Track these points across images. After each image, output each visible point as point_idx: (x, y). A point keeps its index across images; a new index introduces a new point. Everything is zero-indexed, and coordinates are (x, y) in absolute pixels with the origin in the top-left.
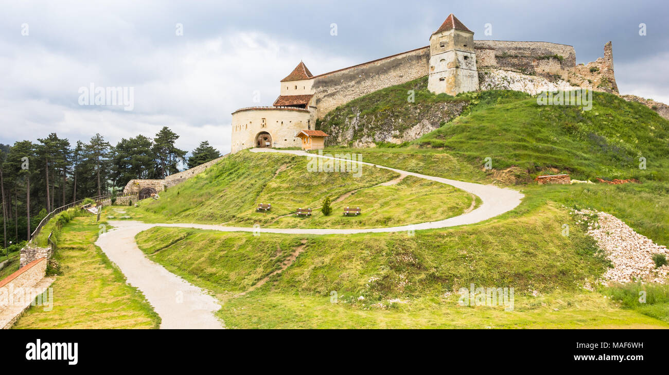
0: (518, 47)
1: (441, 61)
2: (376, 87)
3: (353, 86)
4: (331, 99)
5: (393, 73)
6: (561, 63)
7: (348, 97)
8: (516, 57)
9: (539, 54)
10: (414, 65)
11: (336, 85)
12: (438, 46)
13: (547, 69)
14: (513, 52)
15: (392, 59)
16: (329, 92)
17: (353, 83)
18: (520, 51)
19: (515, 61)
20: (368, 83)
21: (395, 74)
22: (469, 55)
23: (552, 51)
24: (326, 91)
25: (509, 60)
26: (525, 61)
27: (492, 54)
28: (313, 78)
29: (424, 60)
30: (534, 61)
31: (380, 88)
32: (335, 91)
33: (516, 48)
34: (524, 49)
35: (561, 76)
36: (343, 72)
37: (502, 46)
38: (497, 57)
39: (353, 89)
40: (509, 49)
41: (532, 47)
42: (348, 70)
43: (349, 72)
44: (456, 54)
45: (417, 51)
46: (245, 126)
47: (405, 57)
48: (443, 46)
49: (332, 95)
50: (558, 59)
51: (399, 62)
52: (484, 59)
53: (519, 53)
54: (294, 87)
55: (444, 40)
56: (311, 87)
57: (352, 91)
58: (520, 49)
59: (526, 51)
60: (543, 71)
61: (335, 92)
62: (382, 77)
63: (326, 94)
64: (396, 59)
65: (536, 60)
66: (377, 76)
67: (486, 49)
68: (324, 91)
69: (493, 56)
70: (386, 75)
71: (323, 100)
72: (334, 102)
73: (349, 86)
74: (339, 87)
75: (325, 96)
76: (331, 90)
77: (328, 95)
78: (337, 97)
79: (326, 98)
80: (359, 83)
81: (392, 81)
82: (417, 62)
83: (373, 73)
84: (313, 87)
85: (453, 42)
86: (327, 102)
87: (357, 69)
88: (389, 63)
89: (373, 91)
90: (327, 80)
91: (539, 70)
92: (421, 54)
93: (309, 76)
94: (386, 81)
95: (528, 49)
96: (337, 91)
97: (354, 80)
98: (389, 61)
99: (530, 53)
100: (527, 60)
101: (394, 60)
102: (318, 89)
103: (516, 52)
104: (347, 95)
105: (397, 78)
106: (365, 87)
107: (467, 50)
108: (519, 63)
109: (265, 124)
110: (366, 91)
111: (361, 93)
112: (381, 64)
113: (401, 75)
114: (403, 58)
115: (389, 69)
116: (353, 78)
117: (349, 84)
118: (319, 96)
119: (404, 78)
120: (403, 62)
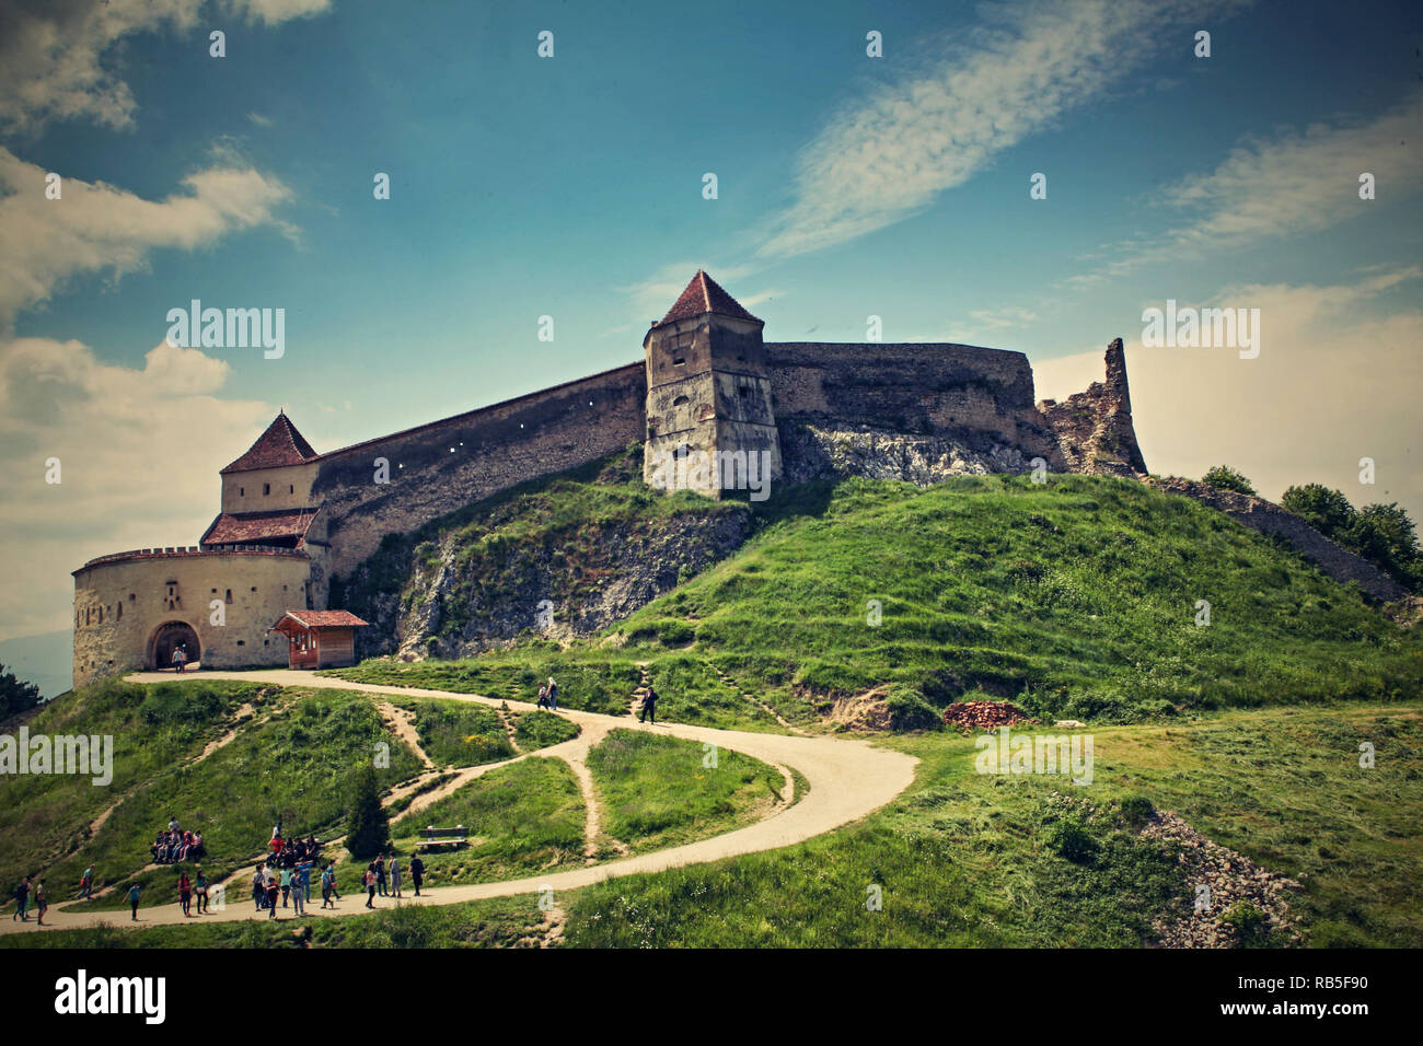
0: (883, 357)
1: (676, 402)
2: (499, 480)
3: (433, 480)
4: (370, 519)
5: (545, 440)
6: (996, 399)
7: (418, 510)
8: (878, 384)
9: (940, 376)
10: (603, 414)
12: (668, 360)
13: (962, 417)
14: (871, 373)
15: (542, 399)
16: (365, 498)
17: (433, 470)
18: (889, 370)
19: (876, 395)
20: (477, 469)
21: (550, 443)
22: (752, 382)
23: (973, 367)
24: (358, 497)
25: (861, 395)
26: (903, 395)
27: (814, 377)
28: (316, 461)
29: (631, 401)
30: (926, 397)
31: (509, 483)
32: (381, 494)
33: (877, 363)
34: (899, 364)
35: (1000, 433)
36: (403, 440)
37: (841, 356)
38: (826, 386)
39: (433, 487)
40: (860, 364)
42: (418, 435)
43: (421, 439)
44: (717, 379)
45: (611, 378)
46: (115, 610)
47: (577, 395)
48: (682, 361)
49: (375, 506)
50: (989, 388)
51: (560, 410)
52: (793, 393)
53: (888, 374)
54: (261, 489)
55: (685, 343)
56: (309, 486)
57: (433, 492)
58: (888, 363)
59: (904, 368)
60: (952, 420)
61: (383, 499)
62: (515, 451)
63: (355, 503)
64: (552, 399)
65: (931, 392)
66: (500, 449)
67: (797, 365)
68: (350, 497)
69: (818, 386)
70: (527, 446)
71: (348, 521)
72: (381, 525)
73: (421, 479)
74: (393, 484)
75: (352, 512)
76: (370, 493)
77: (362, 508)
78: (391, 510)
79: (356, 517)
80: (450, 469)
81: (542, 460)
82: (611, 406)
83: (488, 440)
84: (316, 489)
85: (708, 350)
86: (359, 526)
87: (444, 432)
88: (534, 410)
89: (490, 490)
90: (357, 464)
91: (939, 419)
92: (622, 383)
93: (306, 456)
94: (526, 462)
95: (908, 362)
96: (388, 497)
97: (435, 462)
98: (533, 405)
99: (914, 373)
100: (909, 394)
101: (546, 402)
102: (334, 492)
103: (877, 371)
104: (417, 505)
105: (557, 453)
106: (466, 481)
107: (747, 371)
108: (885, 402)
109: (178, 599)
110: (469, 492)
111: (457, 499)
112: (510, 416)
113: (569, 443)
114: (571, 397)
115: (535, 427)
116: (432, 456)
117: (423, 473)
118: (336, 511)
119: (575, 451)
120: (572, 408)
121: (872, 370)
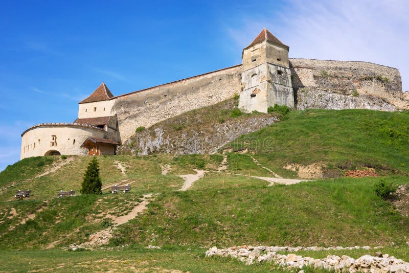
0: (338, 66)
1: (252, 76)
2: (183, 108)
3: (158, 107)
4: (133, 121)
5: (201, 93)
6: (385, 86)
7: (151, 119)
8: (337, 77)
9: (362, 75)
10: (225, 84)
11: (138, 106)
12: (250, 61)
13: (371, 91)
14: (332, 72)
15: (201, 78)
16: (132, 113)
17: (158, 103)
18: (341, 71)
19: (336, 81)
20: (175, 102)
21: (203, 94)
22: (283, 70)
23: (375, 72)
24: (128, 112)
25: (329, 81)
26: (346, 81)
27: (310, 73)
28: (114, 98)
29: (236, 80)
30: (356, 82)
31: (187, 110)
32: (137, 112)
33: (336, 68)
34: (345, 69)
35: (386, 99)
36: (146, 92)
37: (321, 65)
38: (315, 77)
39: (157, 110)
40: (329, 69)
41: (353, 68)
42: (153, 90)
43: (154, 92)
44: (268, 67)
45: (228, 70)
46: (33, 145)
47: (215, 76)
48: (255, 60)
49: (135, 116)
50: (382, 81)
51: (208, 82)
53: (340, 73)
54: (93, 109)
55: (257, 53)
57: (157, 112)
58: (340, 69)
59: (347, 71)
60: (366, 92)
61: (138, 114)
62: (190, 97)
63: (127, 115)
64: (205, 78)
65: (358, 81)
66: (184, 96)
67: (303, 68)
68: (126, 112)
69: (311, 77)
70: (194, 95)
71: (124, 122)
73: (153, 107)
74: (142, 108)
75: (126, 118)
76: (133, 111)
77: (130, 117)
79: (127, 120)
80: (164, 103)
81: (200, 101)
82: (228, 81)
83: (179, 93)
84: (113, 109)
85: (265, 55)
86: (128, 124)
87: (162, 89)
88: (198, 82)
89: (179, 113)
90: (129, 100)
91: (361, 91)
92: (233, 73)
93: (110, 97)
94: (194, 101)
95: (349, 69)
96: (140, 113)
97: (158, 100)
98: (198, 80)
99: (351, 73)
100: (349, 81)
101: (203, 79)
102: (120, 110)
103: (336, 72)
104: (151, 117)
105: (206, 99)
106: (170, 108)
107: (281, 64)
108: (339, 84)
109: (55, 141)
110: (171, 112)
111: (166, 115)
112: (189, 84)
113: (211, 95)
114: (213, 77)
115: (198, 89)
116: (157, 98)
117: (154, 104)
118: (120, 117)
119: (213, 98)
120: (213, 81)
121: (334, 71)
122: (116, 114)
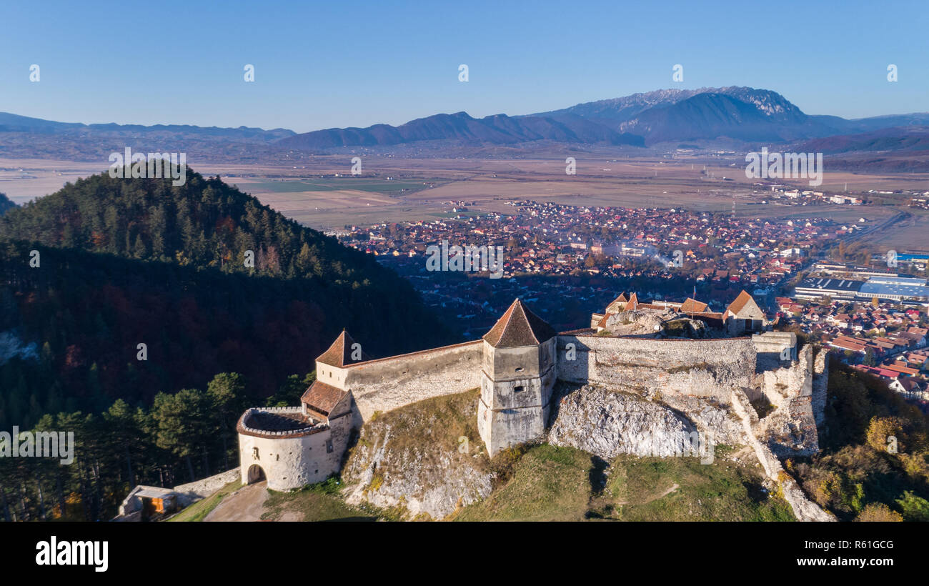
0: (637, 348)
2: (425, 392)
3: (396, 387)
4: (369, 401)
5: (446, 375)
7: (389, 401)
8: (632, 365)
10: (475, 365)
11: (374, 382)
13: (685, 390)
14: (626, 358)
16: (367, 391)
17: (396, 382)
18: (640, 356)
19: (630, 372)
20: (415, 384)
21: (449, 376)
24: (363, 389)
25: (619, 371)
26: (646, 373)
27: (592, 359)
30: (661, 376)
32: (373, 390)
33: (632, 352)
34: (646, 353)
37: (609, 346)
38: (598, 364)
39: (396, 390)
40: (621, 352)
41: (659, 351)
42: (389, 363)
43: (391, 365)
47: (464, 352)
49: (371, 396)
50: (708, 368)
51: (455, 359)
52: (577, 367)
53: (638, 359)
56: (344, 381)
57: (395, 393)
58: (639, 352)
60: (677, 391)
61: (374, 392)
62: (433, 377)
63: (363, 392)
64: (452, 352)
65: (665, 373)
66: (426, 376)
68: (360, 389)
69: (593, 363)
70: (438, 376)
71: (360, 401)
72: (373, 405)
73: (391, 385)
74: (379, 386)
75: (361, 397)
76: (369, 389)
77: (365, 395)
78: (377, 399)
79: (363, 399)
80: (402, 382)
81: (446, 385)
82: (480, 362)
83: (421, 371)
84: (346, 381)
86: (364, 404)
87: (401, 363)
88: (442, 357)
90: (363, 373)
91: (668, 389)
94: (438, 385)
95: (653, 352)
96: (376, 392)
97: (396, 378)
98: (442, 355)
99: (656, 359)
100: (650, 373)
101: (449, 354)
102: (353, 385)
103: (633, 357)
104: (389, 399)
105: (453, 383)
106: (410, 390)
108: (634, 377)
109: (258, 455)
110: (412, 396)
112: (431, 359)
113: (458, 378)
114: (461, 353)
115: (443, 368)
116: (395, 375)
117: (391, 383)
118: (356, 395)
119: (461, 382)
120: (460, 359)
121: (628, 356)
122: (350, 390)
